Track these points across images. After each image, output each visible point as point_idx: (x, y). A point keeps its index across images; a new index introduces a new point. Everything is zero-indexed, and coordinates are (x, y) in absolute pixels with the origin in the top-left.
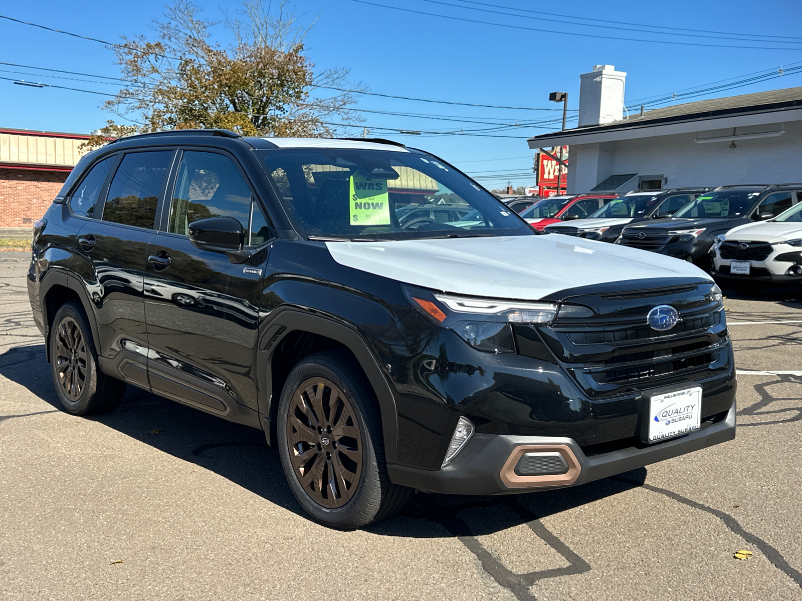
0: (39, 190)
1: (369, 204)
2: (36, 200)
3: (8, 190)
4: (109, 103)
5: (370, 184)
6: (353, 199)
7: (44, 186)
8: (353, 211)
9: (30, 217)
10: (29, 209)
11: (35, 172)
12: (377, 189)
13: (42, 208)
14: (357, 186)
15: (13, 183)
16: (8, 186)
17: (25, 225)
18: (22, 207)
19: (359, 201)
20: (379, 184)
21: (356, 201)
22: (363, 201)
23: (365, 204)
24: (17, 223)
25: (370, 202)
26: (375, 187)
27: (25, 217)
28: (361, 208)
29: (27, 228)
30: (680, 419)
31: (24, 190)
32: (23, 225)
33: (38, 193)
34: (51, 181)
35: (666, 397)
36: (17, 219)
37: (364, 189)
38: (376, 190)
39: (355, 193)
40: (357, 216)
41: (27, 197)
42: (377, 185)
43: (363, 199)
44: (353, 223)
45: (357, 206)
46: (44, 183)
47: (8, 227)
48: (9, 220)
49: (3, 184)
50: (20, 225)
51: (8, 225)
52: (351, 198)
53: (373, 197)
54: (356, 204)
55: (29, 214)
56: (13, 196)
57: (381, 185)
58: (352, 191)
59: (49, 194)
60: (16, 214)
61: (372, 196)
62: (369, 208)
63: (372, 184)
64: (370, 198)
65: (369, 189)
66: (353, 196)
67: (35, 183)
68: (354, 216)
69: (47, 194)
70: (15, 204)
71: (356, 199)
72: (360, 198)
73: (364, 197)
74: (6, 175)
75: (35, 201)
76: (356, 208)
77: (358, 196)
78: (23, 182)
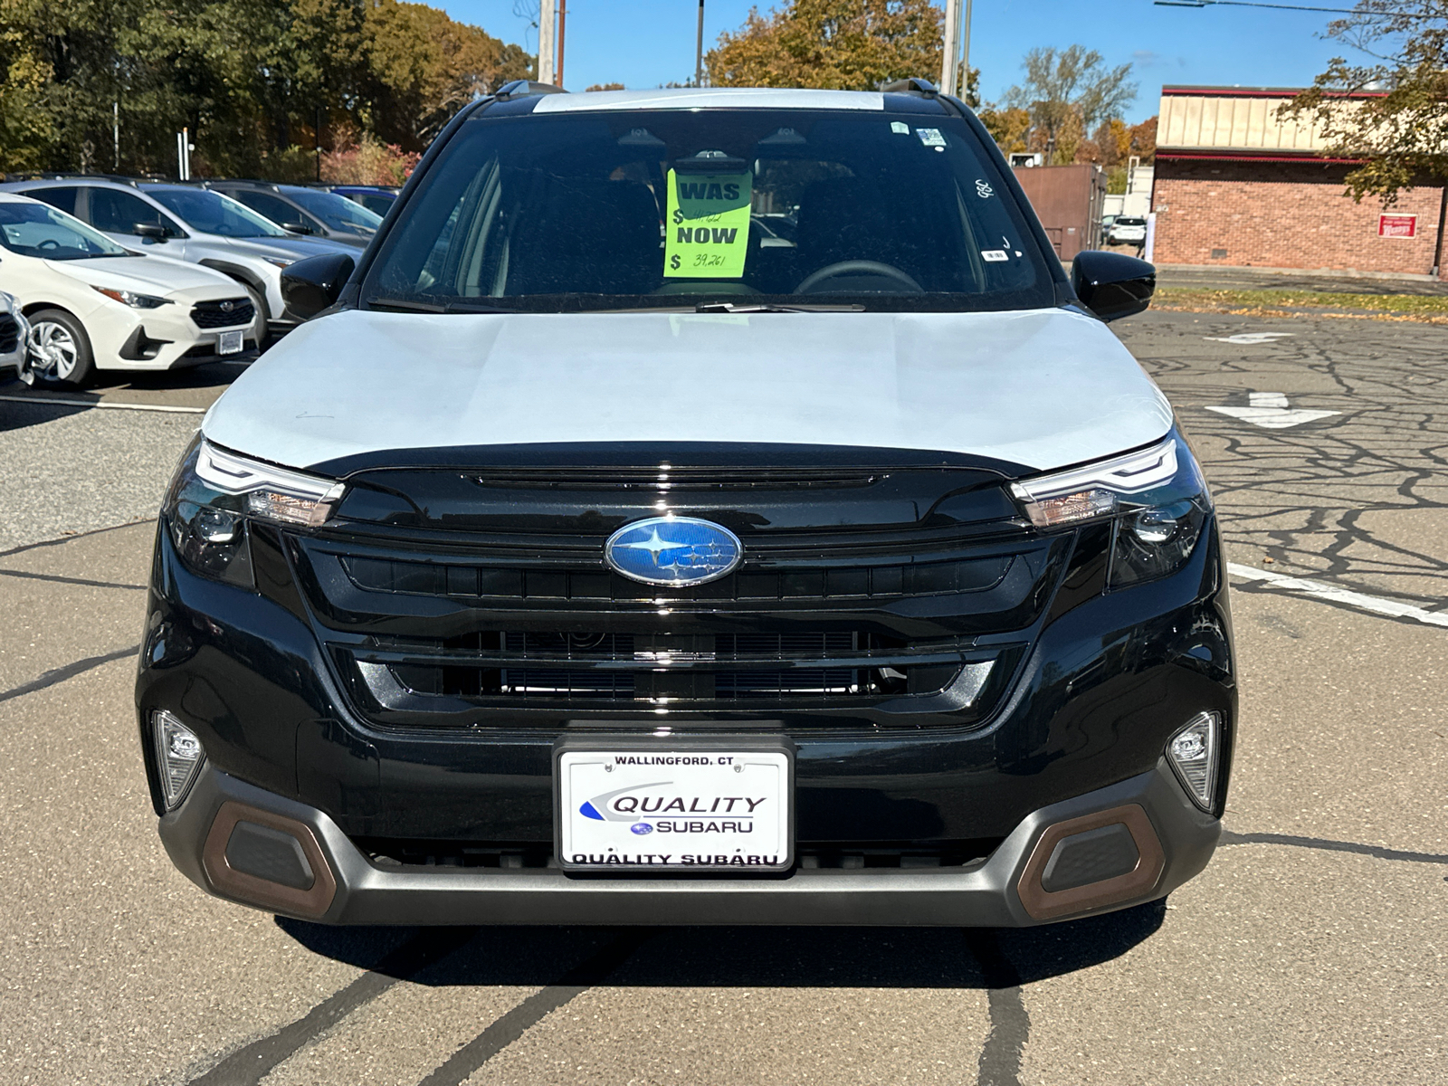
0: (1246, 198)
1: (707, 231)
2: (1239, 216)
3: (1192, 199)
4: (1338, 24)
5: (713, 186)
6: (675, 221)
7: (1256, 189)
8: (672, 246)
9: (1225, 247)
10: (1224, 232)
11: (1241, 165)
12: (727, 197)
13: (1248, 230)
14: (684, 192)
15: (1203, 185)
16: (1193, 190)
17: (1215, 261)
18: (1214, 229)
19: (686, 224)
20: (732, 185)
21: (681, 225)
22: (695, 224)
23: (698, 231)
24: (1201, 257)
25: (710, 227)
26: (724, 192)
27: (1216, 246)
28: (689, 240)
29: (1218, 266)
30: (690, 827)
31: (1221, 198)
32: (1211, 261)
33: (1245, 202)
34: (1269, 181)
35: (620, 761)
36: (1203, 250)
37: (700, 196)
38: (725, 199)
39: (678, 207)
40: (679, 258)
41: (1224, 210)
42: (728, 188)
43: (694, 220)
44: (669, 272)
45: (684, 236)
46: (1256, 184)
47: (1185, 265)
48: (1188, 252)
49: (1185, 187)
50: (1207, 261)
51: (1186, 261)
52: (670, 217)
53: (717, 216)
54: (681, 231)
55: (1224, 241)
56: (1199, 210)
57: (737, 187)
58: (673, 203)
59: (1264, 203)
60: (1201, 242)
61: (715, 213)
62: (706, 240)
63: (717, 187)
64: (711, 217)
65: (710, 197)
66: (675, 213)
67: (1240, 184)
68: (673, 259)
69: (1259, 203)
70: (1202, 223)
71: (681, 221)
72: (689, 218)
73: (698, 216)
74: (1191, 170)
75: (1237, 217)
76: (680, 240)
77: (685, 213)
78: (1220, 183)
